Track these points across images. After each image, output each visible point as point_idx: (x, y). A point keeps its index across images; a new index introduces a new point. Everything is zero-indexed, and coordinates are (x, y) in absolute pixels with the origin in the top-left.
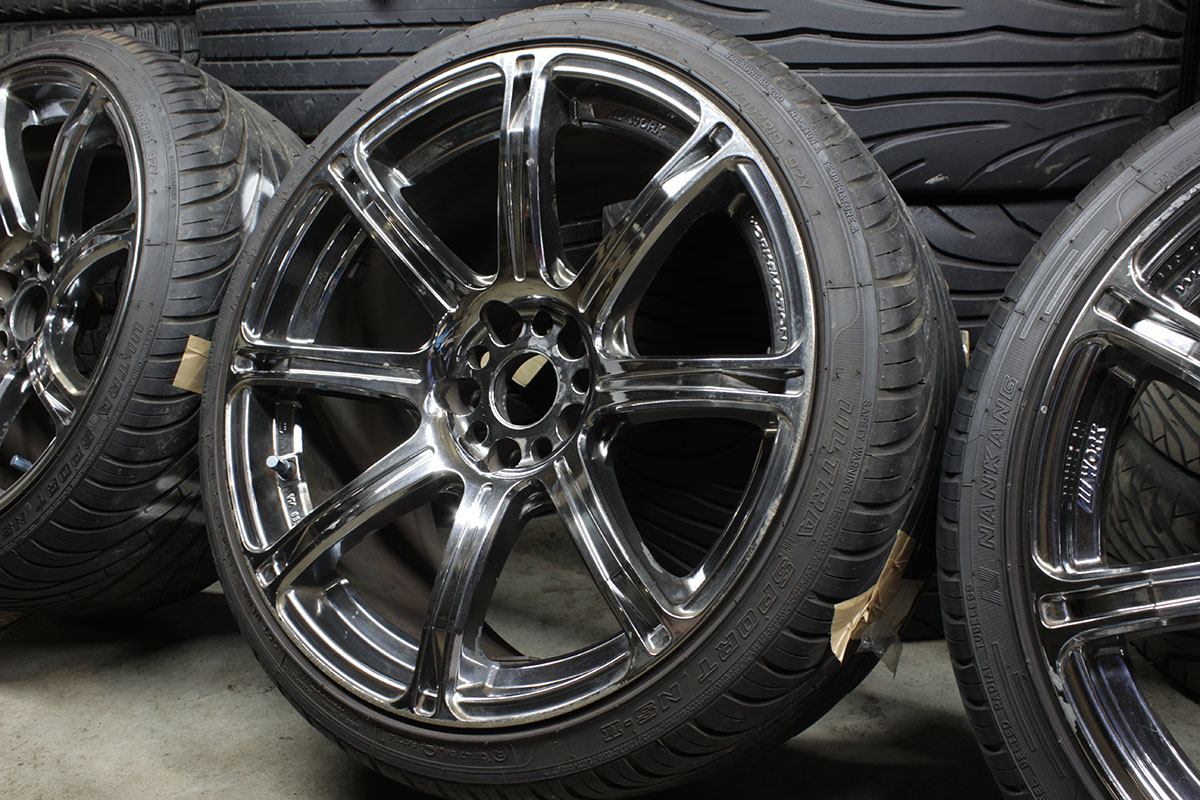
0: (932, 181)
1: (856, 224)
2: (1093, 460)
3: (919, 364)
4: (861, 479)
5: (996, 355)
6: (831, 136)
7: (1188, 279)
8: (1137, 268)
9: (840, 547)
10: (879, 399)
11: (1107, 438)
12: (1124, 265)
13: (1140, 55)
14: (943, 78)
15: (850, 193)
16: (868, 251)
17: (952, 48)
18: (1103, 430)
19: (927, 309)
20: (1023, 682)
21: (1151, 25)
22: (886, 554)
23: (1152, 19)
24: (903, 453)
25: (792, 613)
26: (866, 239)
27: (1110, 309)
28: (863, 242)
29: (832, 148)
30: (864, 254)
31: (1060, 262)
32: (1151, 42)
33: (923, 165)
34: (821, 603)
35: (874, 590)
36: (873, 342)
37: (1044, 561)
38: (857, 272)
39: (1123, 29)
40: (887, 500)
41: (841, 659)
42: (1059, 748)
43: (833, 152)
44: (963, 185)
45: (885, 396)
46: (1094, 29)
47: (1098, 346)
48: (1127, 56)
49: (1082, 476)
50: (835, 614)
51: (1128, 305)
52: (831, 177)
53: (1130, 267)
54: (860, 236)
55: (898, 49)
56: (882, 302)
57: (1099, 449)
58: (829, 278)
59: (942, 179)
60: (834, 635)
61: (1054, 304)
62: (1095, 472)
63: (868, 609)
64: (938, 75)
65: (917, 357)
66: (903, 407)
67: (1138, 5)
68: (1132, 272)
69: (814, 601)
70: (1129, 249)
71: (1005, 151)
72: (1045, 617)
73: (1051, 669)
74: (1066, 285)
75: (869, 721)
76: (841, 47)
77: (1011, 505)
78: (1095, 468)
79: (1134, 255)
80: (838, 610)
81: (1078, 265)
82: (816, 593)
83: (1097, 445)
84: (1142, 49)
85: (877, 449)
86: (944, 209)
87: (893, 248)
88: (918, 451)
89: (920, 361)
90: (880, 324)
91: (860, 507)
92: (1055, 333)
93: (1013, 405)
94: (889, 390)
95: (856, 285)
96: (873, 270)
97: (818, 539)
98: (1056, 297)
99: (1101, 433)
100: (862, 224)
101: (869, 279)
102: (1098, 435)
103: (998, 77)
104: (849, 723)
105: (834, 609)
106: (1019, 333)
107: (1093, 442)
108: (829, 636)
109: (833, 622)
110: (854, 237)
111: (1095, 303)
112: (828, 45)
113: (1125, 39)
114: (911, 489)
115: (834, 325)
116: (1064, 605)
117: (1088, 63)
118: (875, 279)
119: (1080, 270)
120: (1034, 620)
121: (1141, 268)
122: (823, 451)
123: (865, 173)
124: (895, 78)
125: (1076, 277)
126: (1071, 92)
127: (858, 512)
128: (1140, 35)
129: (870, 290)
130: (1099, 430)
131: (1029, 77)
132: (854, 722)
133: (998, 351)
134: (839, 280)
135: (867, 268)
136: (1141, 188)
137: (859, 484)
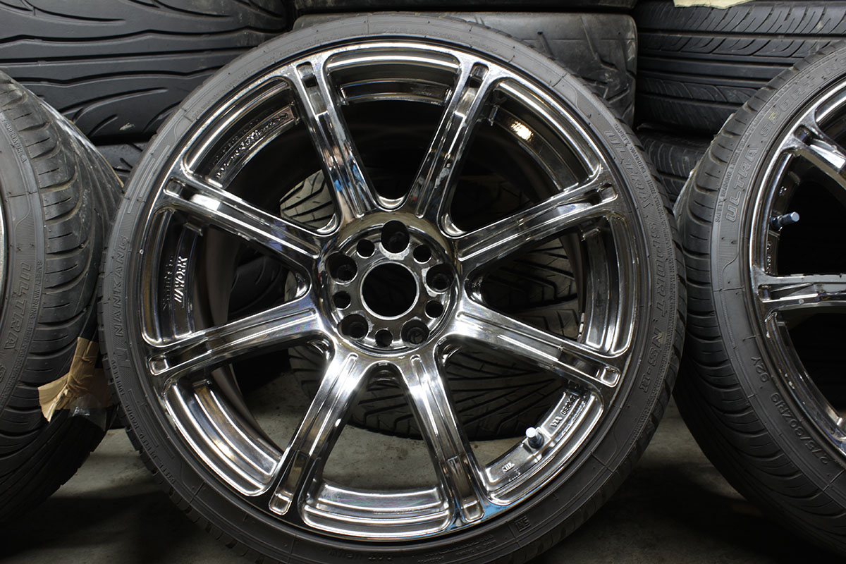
0: (124, 128)
1: (24, 157)
2: (181, 278)
3: (76, 237)
4: (41, 310)
5: (116, 225)
6: (7, 104)
7: (222, 169)
8: (186, 165)
9: (33, 352)
10: (47, 260)
11: (187, 264)
12: (178, 163)
13: (248, 44)
14: (119, 63)
15: (20, 138)
16: (34, 171)
17: (121, 44)
18: (186, 259)
19: (83, 203)
20: (146, 409)
21: (252, 26)
22: (72, 353)
23: (252, 23)
24: (70, 290)
25: (9, 397)
26: (32, 166)
27: (173, 189)
28: (30, 166)
29: (8, 111)
30: (31, 174)
31: (147, 166)
32: (254, 36)
33: (116, 118)
34: (28, 388)
35: (68, 376)
36: (40, 226)
37: (151, 337)
38: (27, 185)
39: (232, 28)
40: (62, 320)
41: (49, 420)
42: (168, 441)
43: (8, 113)
44: (145, 129)
45: (52, 257)
46: (213, 30)
47: (169, 213)
48: (239, 45)
49: (176, 288)
50: (40, 395)
51: (184, 187)
52: (8, 129)
53: (182, 165)
54: (28, 164)
55: (86, 47)
56: (44, 202)
57: (184, 271)
58: (9, 190)
59: (130, 126)
60: (44, 407)
61: (143, 192)
62: (183, 284)
63: (67, 388)
64: (115, 62)
65: (74, 232)
66: (65, 263)
67: (241, 15)
68: (182, 168)
69: (23, 387)
70: (180, 155)
71: (168, 105)
72: (153, 368)
73: (159, 398)
74: (149, 179)
75: (137, 471)
76: (49, 47)
77: (129, 310)
78: (183, 282)
79: (183, 158)
80: (42, 391)
81: (155, 167)
82: (23, 382)
83: (182, 269)
84: (248, 40)
85: (50, 289)
86: (138, 145)
87: (52, 169)
88: (83, 289)
89: (76, 234)
90: (43, 215)
91: (43, 326)
92: (145, 206)
93: (126, 252)
94: (54, 254)
95: (27, 193)
96: (37, 183)
97: (18, 349)
98: (145, 186)
99: (184, 262)
100: (28, 156)
101: (35, 189)
102: (182, 263)
103: (154, 61)
104: (123, 475)
105: (38, 391)
106: (127, 210)
107: (180, 267)
108: (40, 407)
109: (40, 398)
110: (24, 164)
111: (165, 187)
112: (41, 47)
113: (236, 35)
114: (82, 312)
115: (14, 220)
116: (165, 361)
117: (213, 50)
118: (39, 188)
119: (156, 170)
120: (147, 371)
121: (188, 164)
122: (15, 295)
123: (32, 125)
124: (88, 65)
125: (154, 174)
126: (204, 67)
127: (42, 329)
128: (245, 32)
129: (36, 195)
130: (183, 260)
131: (175, 60)
132: (127, 474)
133: (117, 222)
134: (16, 191)
135: (33, 182)
136: (186, 120)
137: (40, 312)
